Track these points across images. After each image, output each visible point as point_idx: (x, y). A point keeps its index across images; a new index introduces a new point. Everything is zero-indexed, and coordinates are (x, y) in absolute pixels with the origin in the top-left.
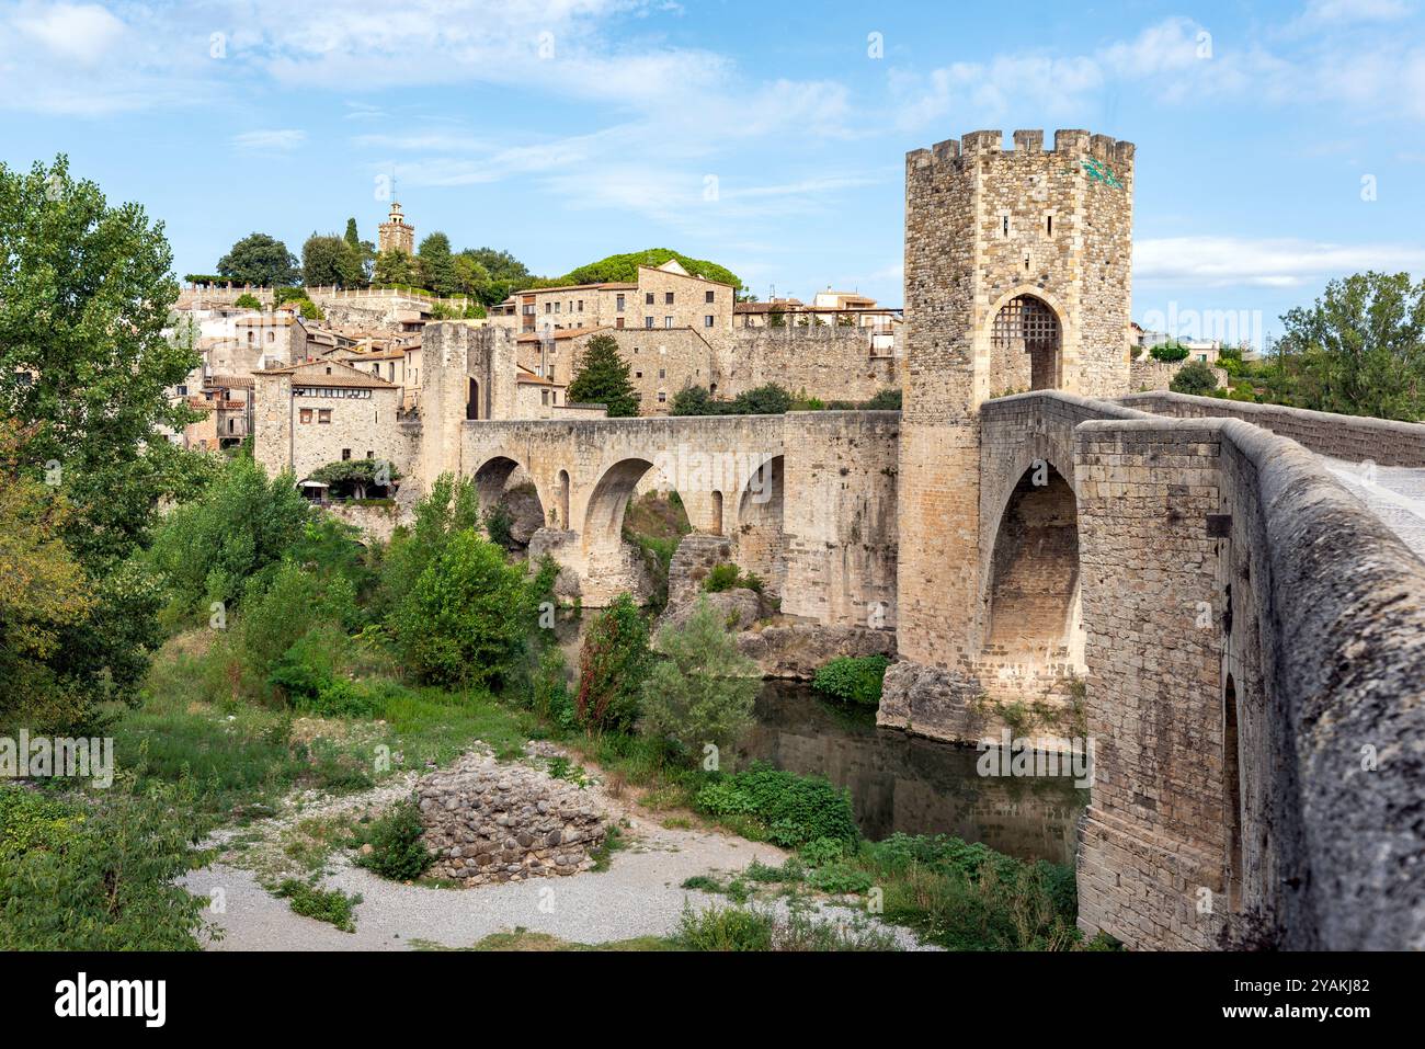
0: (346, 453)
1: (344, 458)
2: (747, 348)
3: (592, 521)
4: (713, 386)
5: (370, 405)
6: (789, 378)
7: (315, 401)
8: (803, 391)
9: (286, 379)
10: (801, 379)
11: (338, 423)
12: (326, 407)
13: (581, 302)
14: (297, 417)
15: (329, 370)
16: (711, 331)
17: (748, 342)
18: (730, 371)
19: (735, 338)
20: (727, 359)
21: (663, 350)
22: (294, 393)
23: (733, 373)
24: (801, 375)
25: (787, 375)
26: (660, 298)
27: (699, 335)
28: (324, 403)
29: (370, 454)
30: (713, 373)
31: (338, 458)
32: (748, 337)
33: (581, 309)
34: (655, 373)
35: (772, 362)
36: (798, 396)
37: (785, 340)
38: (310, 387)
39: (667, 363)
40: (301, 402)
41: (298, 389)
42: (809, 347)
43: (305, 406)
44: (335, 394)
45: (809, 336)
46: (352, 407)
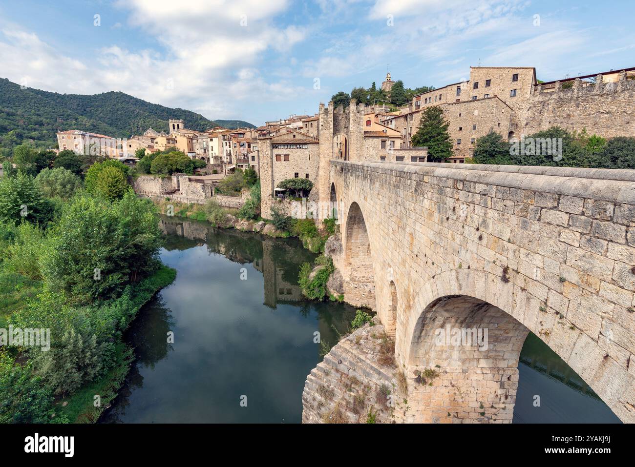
0: (296, 175)
1: (296, 177)
2: (540, 107)
3: (353, 241)
4: (511, 133)
5: (307, 152)
6: (572, 124)
7: (282, 151)
8: (584, 131)
9: (268, 141)
10: (583, 123)
11: (292, 161)
12: (287, 153)
13: (441, 95)
14: (274, 158)
15: (294, 136)
16: (514, 99)
17: (540, 103)
18: (525, 123)
19: (531, 101)
20: (523, 115)
21: (476, 113)
22: (273, 147)
23: (527, 124)
24: (583, 121)
25: (571, 122)
26: (482, 84)
27: (505, 103)
28: (286, 152)
29: (307, 175)
30: (512, 125)
31: (292, 177)
32: (541, 100)
33: (440, 99)
34: (470, 127)
35: (558, 114)
36: (579, 135)
37: (571, 98)
38: (281, 144)
39: (478, 121)
40: (276, 151)
41: (274, 146)
42: (593, 100)
43: (278, 153)
44: (292, 147)
45: (595, 92)
46: (298, 153)
